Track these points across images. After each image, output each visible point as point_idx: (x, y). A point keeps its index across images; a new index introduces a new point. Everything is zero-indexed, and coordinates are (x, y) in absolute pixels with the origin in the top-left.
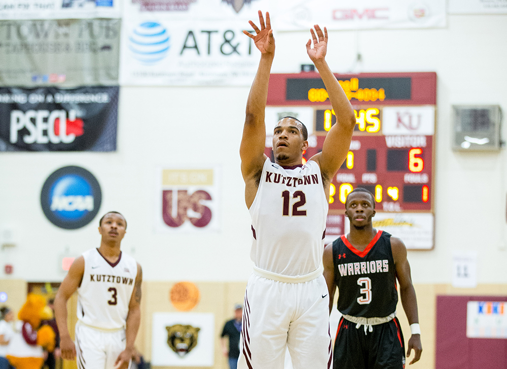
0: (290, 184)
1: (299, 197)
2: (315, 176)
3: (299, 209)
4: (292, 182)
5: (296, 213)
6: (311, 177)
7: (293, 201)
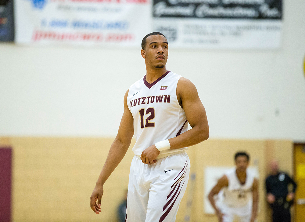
0: (144, 102)
1: (150, 113)
2: (168, 97)
3: (149, 121)
4: (146, 100)
5: (148, 125)
6: (164, 97)
7: (146, 116)
